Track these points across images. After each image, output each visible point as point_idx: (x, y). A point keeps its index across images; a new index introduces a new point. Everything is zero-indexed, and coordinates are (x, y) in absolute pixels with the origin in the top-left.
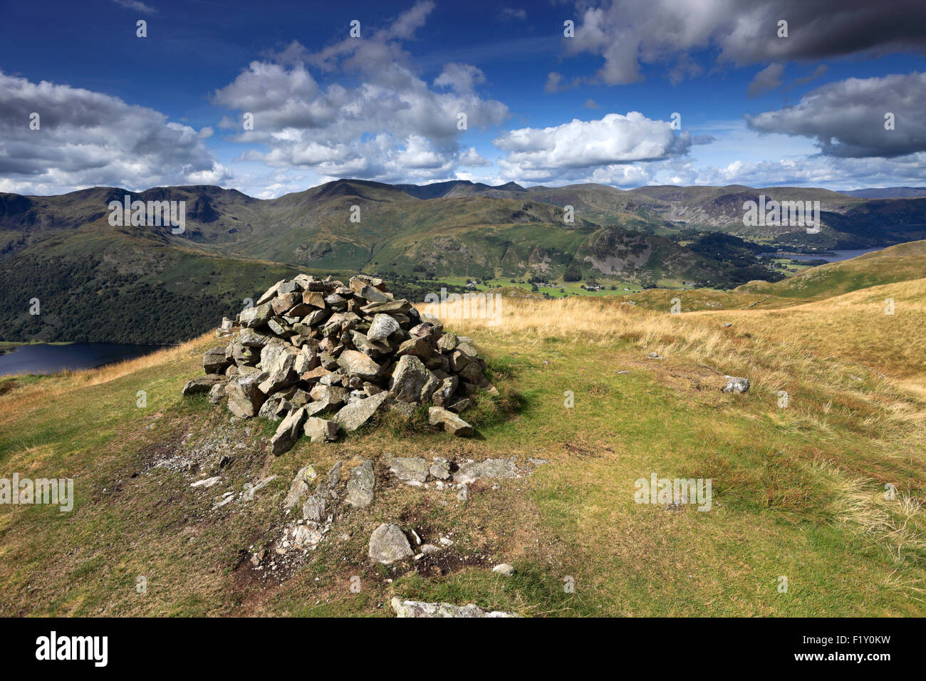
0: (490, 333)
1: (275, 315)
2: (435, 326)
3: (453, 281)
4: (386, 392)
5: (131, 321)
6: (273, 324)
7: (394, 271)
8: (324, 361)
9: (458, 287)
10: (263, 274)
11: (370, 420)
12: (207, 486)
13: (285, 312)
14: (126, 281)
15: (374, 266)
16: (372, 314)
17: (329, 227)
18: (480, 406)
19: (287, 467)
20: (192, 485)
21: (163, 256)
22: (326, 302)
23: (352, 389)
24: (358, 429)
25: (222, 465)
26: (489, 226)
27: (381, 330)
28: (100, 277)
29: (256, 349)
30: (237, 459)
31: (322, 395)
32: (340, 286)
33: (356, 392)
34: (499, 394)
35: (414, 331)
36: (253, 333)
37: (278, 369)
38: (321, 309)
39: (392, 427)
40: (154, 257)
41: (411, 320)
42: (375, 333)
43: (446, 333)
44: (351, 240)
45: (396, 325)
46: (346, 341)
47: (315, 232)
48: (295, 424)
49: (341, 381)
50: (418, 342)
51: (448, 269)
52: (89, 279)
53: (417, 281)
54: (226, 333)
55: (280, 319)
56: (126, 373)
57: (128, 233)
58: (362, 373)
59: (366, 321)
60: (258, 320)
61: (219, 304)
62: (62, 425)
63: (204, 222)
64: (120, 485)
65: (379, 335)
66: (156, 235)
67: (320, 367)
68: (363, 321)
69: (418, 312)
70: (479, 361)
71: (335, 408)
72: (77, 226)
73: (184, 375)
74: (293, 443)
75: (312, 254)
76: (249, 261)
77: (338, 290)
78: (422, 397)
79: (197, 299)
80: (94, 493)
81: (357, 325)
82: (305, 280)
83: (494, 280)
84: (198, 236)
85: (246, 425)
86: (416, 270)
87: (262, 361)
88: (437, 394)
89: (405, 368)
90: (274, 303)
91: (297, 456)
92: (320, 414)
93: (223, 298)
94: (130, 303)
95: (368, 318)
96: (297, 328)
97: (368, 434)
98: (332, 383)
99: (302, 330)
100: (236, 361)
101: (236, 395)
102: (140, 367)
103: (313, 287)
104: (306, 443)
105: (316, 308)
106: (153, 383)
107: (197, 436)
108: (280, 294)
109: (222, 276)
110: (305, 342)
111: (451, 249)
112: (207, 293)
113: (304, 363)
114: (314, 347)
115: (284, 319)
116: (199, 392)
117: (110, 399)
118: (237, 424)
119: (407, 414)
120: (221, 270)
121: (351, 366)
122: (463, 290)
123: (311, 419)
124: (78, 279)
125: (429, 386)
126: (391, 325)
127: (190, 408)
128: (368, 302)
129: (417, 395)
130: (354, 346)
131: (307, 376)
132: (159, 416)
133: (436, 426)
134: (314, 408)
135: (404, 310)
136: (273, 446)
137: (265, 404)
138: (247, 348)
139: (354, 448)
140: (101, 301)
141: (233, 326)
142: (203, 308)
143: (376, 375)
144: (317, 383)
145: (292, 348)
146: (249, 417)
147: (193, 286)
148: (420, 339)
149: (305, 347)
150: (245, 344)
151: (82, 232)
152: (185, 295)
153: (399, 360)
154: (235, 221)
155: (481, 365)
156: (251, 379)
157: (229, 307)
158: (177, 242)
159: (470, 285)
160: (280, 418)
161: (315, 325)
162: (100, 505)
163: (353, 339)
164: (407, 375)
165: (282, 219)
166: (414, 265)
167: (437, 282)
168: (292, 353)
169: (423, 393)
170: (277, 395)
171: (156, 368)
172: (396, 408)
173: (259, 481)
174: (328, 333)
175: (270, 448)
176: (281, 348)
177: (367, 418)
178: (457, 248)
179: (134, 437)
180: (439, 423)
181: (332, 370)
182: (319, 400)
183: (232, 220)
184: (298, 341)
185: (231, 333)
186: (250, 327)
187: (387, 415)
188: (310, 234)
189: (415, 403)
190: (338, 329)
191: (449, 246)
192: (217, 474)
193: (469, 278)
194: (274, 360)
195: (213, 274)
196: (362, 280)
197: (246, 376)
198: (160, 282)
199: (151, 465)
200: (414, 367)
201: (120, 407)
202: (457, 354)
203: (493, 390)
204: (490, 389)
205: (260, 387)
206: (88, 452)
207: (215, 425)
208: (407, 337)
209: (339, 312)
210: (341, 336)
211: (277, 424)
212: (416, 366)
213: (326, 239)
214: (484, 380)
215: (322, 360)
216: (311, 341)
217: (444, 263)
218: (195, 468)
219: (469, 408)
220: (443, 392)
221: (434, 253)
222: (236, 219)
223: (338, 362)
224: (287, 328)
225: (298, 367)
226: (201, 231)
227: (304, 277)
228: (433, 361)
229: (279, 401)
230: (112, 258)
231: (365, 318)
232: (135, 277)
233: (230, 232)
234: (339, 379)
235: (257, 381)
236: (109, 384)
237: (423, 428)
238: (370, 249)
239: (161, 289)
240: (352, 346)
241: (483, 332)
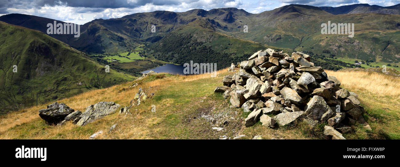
0: (369, 93)
1: (255, 65)
2: (335, 83)
3: (346, 60)
4: (303, 111)
5: (198, 60)
6: (254, 69)
7: (312, 51)
8: (274, 90)
9: (349, 64)
10: (248, 46)
11: (292, 123)
12: (218, 130)
13: (260, 65)
14: (199, 44)
15: (301, 48)
16: (301, 72)
17: (282, 27)
18: (357, 133)
19: (250, 133)
20: (213, 128)
21: (212, 36)
22: (279, 63)
23: (286, 106)
24: (285, 126)
25: (224, 124)
26: (376, 31)
27: (305, 81)
28: (191, 42)
29: (245, 79)
30: (230, 123)
31: (271, 105)
32: (287, 56)
33: (287, 108)
34: (371, 130)
35: (323, 84)
36: (245, 72)
37: (253, 89)
38: (276, 65)
39: (303, 129)
40: (209, 36)
41: (322, 78)
42: (302, 81)
43: (341, 88)
44: (292, 34)
45: (313, 79)
46: (286, 83)
47: (274, 30)
48: (257, 115)
49: (281, 101)
50: (324, 90)
51: (344, 54)
52: (188, 43)
53: (324, 58)
54: (232, 70)
55: (257, 68)
56: (196, 79)
57: (202, 26)
58: (292, 100)
59: (298, 75)
60: (248, 67)
61: (230, 57)
62: (176, 93)
63: (229, 23)
64: (190, 120)
65: (304, 83)
66: (211, 27)
67: (272, 92)
68: (296, 74)
69: (326, 75)
70: (361, 108)
71: (275, 113)
72: (187, 23)
73: (215, 84)
74: (254, 124)
75: (272, 39)
76: (244, 40)
77: (286, 58)
78: (322, 119)
79: (222, 54)
80: (183, 120)
81: (293, 76)
82: (271, 51)
83: (374, 63)
84: (225, 29)
85: (236, 110)
86: (324, 52)
87: (247, 84)
88: (331, 120)
89: (315, 102)
90: (256, 60)
91: (255, 130)
92: (268, 114)
93: (231, 55)
94: (199, 52)
95: (299, 73)
96: (264, 73)
97: (290, 129)
98: (276, 101)
99: (266, 74)
100: (236, 82)
101: (234, 97)
102: (201, 78)
103: (274, 55)
104: (260, 125)
105: (274, 65)
106: (204, 85)
107: (217, 109)
108: (259, 56)
109: (232, 46)
110: (266, 80)
111: (348, 42)
112: (226, 52)
113: (265, 89)
114: (270, 83)
115: (259, 68)
116: (220, 92)
117: (190, 88)
118: (232, 109)
119: (312, 126)
120: (233, 43)
121: (287, 95)
122: (352, 66)
123: (264, 115)
124: (185, 42)
125: (327, 114)
126: (311, 79)
127: (216, 98)
128: (300, 65)
129: (319, 117)
130: (290, 86)
131: (265, 95)
132: (205, 98)
133: (327, 136)
134: (266, 110)
135: (319, 72)
136: (246, 122)
137: (245, 104)
138: (241, 78)
139: (281, 134)
140: (190, 51)
141: (235, 67)
142: (223, 58)
143: (299, 102)
144: (269, 99)
145: (260, 81)
146: (237, 107)
147: (221, 49)
148: (326, 89)
149: (266, 82)
150: (241, 76)
151: (189, 25)
152: (218, 52)
153: (312, 97)
154: (241, 23)
155: (361, 110)
156: (241, 91)
157: (233, 59)
158: (218, 30)
159: (357, 64)
160: (250, 111)
161: (273, 73)
162: (184, 125)
163: (290, 83)
164: (315, 106)
165: (260, 22)
166: (324, 49)
167: (336, 60)
168: (260, 84)
169: (323, 117)
170: (251, 101)
171: (206, 79)
172: (306, 121)
173: (238, 135)
174: (278, 77)
175: (244, 123)
176: (256, 80)
177: (291, 122)
178: (352, 42)
179: (196, 104)
180: (329, 135)
181: (277, 95)
182: (269, 107)
183: (240, 22)
184: (263, 79)
185: (234, 70)
186: (244, 69)
187: (301, 123)
188: (272, 30)
189: (317, 121)
190: (283, 76)
191: (347, 41)
192: (222, 127)
193: (357, 60)
194: (252, 85)
195: (229, 44)
196: (298, 54)
197: (239, 90)
198: (210, 46)
199: (200, 116)
200: (320, 103)
201: (193, 91)
202: (347, 101)
203: (368, 127)
204: (365, 126)
205: (244, 95)
206: (182, 105)
207: (224, 107)
208: (319, 87)
209: (285, 68)
210: (284, 80)
211: (249, 113)
212: (321, 102)
213: (279, 33)
214: (363, 119)
215: (273, 89)
216: (269, 79)
217: (342, 50)
218: (214, 122)
219: (349, 132)
220: (335, 120)
221: (337, 44)
222: (241, 22)
223: (280, 92)
224: (260, 72)
225: (262, 91)
226: (227, 26)
227: (271, 50)
228: (331, 102)
229: (251, 103)
230: (196, 35)
231: (297, 73)
232: (202, 43)
233: (238, 27)
234: (280, 100)
235: (244, 93)
236: (191, 82)
237: (319, 135)
238: (300, 39)
239: (210, 49)
240: (288, 85)
241: (364, 92)
